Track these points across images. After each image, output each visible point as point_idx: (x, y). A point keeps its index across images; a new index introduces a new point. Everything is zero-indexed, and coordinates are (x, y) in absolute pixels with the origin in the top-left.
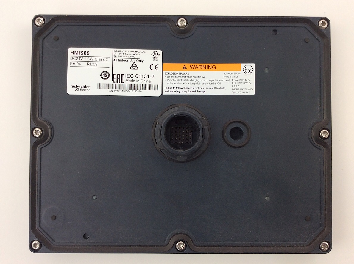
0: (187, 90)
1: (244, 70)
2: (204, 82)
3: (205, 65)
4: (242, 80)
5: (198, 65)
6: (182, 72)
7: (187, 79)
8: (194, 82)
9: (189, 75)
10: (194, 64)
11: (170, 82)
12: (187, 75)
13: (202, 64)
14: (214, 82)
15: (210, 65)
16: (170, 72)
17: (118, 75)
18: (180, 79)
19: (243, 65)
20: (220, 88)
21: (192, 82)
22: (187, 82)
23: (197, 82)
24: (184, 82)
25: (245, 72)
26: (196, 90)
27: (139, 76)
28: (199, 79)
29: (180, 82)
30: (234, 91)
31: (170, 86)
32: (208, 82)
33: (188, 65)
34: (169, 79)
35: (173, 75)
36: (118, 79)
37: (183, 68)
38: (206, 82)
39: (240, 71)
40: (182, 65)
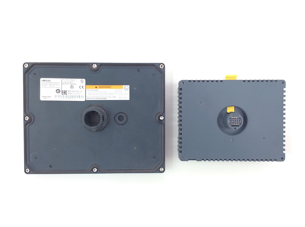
0: (98, 98)
1: (125, 88)
2: (105, 94)
3: (106, 86)
4: (124, 93)
5: (103, 86)
6: (95, 89)
7: (97, 93)
8: (101, 94)
9: (98, 91)
10: (100, 86)
11: (90, 94)
12: (97, 91)
13: (105, 86)
14: (110, 94)
15: (108, 86)
16: (89, 89)
17: (64, 91)
18: (94, 93)
19: (124, 86)
20: (113, 97)
21: (100, 94)
22: (98, 94)
23: (102, 94)
24: (96, 94)
25: (125, 89)
26: (102, 98)
27: (74, 91)
28: (103, 92)
29: (94, 94)
30: (120, 98)
31: (89, 96)
32: (108, 94)
33: (97, 86)
34: (89, 93)
35: (91, 91)
36: (64, 93)
37: (96, 88)
38: (106, 94)
39: (123, 88)
40: (95, 86)
